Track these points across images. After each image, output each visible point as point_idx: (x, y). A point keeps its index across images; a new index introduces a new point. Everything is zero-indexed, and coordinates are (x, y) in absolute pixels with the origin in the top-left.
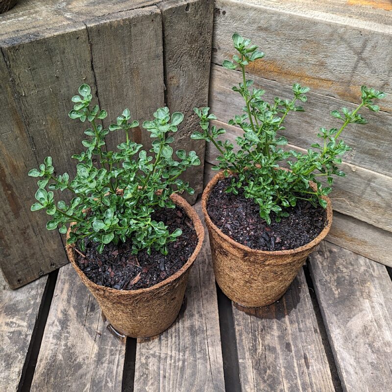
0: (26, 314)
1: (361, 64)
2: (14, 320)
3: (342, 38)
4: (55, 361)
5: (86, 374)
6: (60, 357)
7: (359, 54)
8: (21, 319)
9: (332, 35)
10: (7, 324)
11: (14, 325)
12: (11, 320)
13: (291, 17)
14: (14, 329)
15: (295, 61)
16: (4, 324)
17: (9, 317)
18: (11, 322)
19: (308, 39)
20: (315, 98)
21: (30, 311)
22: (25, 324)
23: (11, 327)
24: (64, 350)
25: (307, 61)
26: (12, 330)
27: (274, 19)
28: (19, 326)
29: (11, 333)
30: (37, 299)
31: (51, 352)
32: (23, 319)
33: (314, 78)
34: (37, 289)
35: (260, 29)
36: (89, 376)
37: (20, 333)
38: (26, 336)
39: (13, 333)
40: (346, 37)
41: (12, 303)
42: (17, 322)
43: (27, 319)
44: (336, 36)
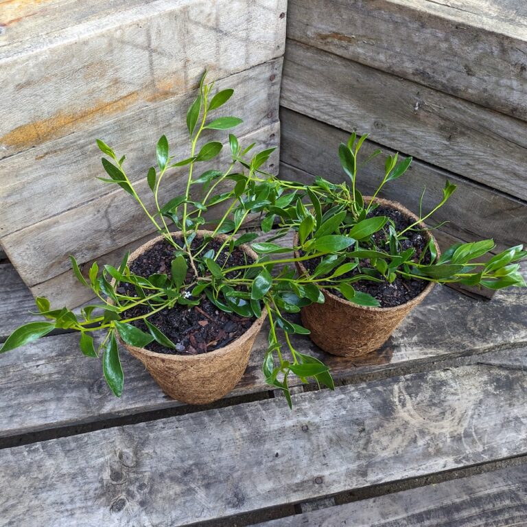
0: (385, 390)
1: (155, 56)
2: (396, 400)
3: (123, 42)
4: (421, 342)
5: (421, 312)
6: (415, 338)
7: (148, 48)
8: (392, 393)
9: (110, 45)
10: (404, 405)
11: (402, 397)
12: (397, 403)
13: (53, 51)
14: (406, 396)
15: (85, 97)
16: (405, 409)
17: (395, 407)
18: (400, 401)
19: (86, 64)
20: (127, 120)
21: (380, 388)
22: (396, 387)
23: (405, 399)
24: (406, 337)
25: (98, 88)
26: (407, 397)
27: (31, 65)
28: (401, 392)
29: (411, 396)
30: (363, 388)
31: (414, 348)
32: (392, 392)
33: (116, 102)
34: (350, 392)
35: (20, 87)
36: (421, 309)
37: (407, 388)
38: (407, 380)
39: (410, 395)
40: (126, 38)
41: (378, 412)
42: (397, 395)
43: (390, 388)
44: (115, 44)
